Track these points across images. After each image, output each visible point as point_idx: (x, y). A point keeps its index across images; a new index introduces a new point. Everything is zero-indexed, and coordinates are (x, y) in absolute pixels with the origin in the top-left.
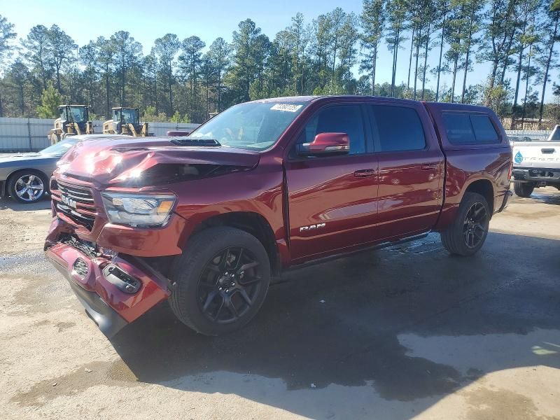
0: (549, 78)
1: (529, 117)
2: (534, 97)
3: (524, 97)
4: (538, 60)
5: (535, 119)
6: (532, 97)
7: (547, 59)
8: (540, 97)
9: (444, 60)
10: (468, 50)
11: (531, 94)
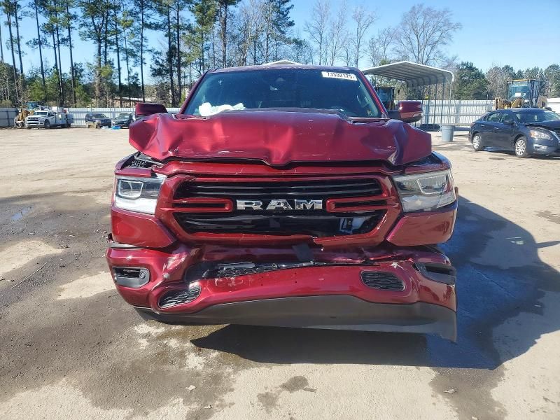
0: (144, 61)
1: (134, 97)
2: (135, 77)
3: (127, 77)
4: (132, 43)
5: (140, 99)
6: (133, 77)
7: (140, 43)
8: (140, 77)
9: (41, 33)
10: (69, 25)
11: (132, 74)
